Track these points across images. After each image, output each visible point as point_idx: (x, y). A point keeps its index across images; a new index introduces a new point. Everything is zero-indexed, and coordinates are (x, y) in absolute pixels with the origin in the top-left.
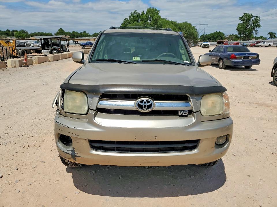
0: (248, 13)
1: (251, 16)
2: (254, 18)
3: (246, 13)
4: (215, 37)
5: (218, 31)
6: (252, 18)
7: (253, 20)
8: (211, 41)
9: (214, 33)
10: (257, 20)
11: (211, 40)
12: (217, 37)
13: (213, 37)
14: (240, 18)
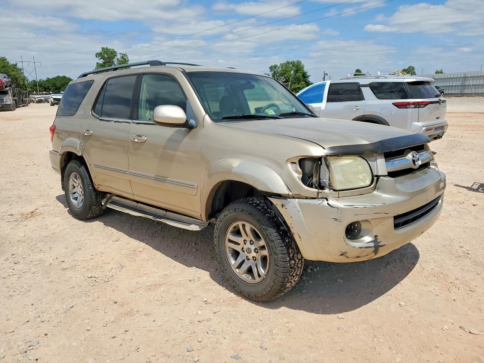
0: (108, 48)
1: (113, 54)
2: (119, 56)
3: (105, 47)
4: (58, 85)
5: (61, 75)
6: (116, 56)
7: (118, 59)
8: (51, 93)
9: (55, 79)
10: (125, 59)
11: (50, 90)
12: (63, 85)
13: (54, 85)
14: (98, 55)
